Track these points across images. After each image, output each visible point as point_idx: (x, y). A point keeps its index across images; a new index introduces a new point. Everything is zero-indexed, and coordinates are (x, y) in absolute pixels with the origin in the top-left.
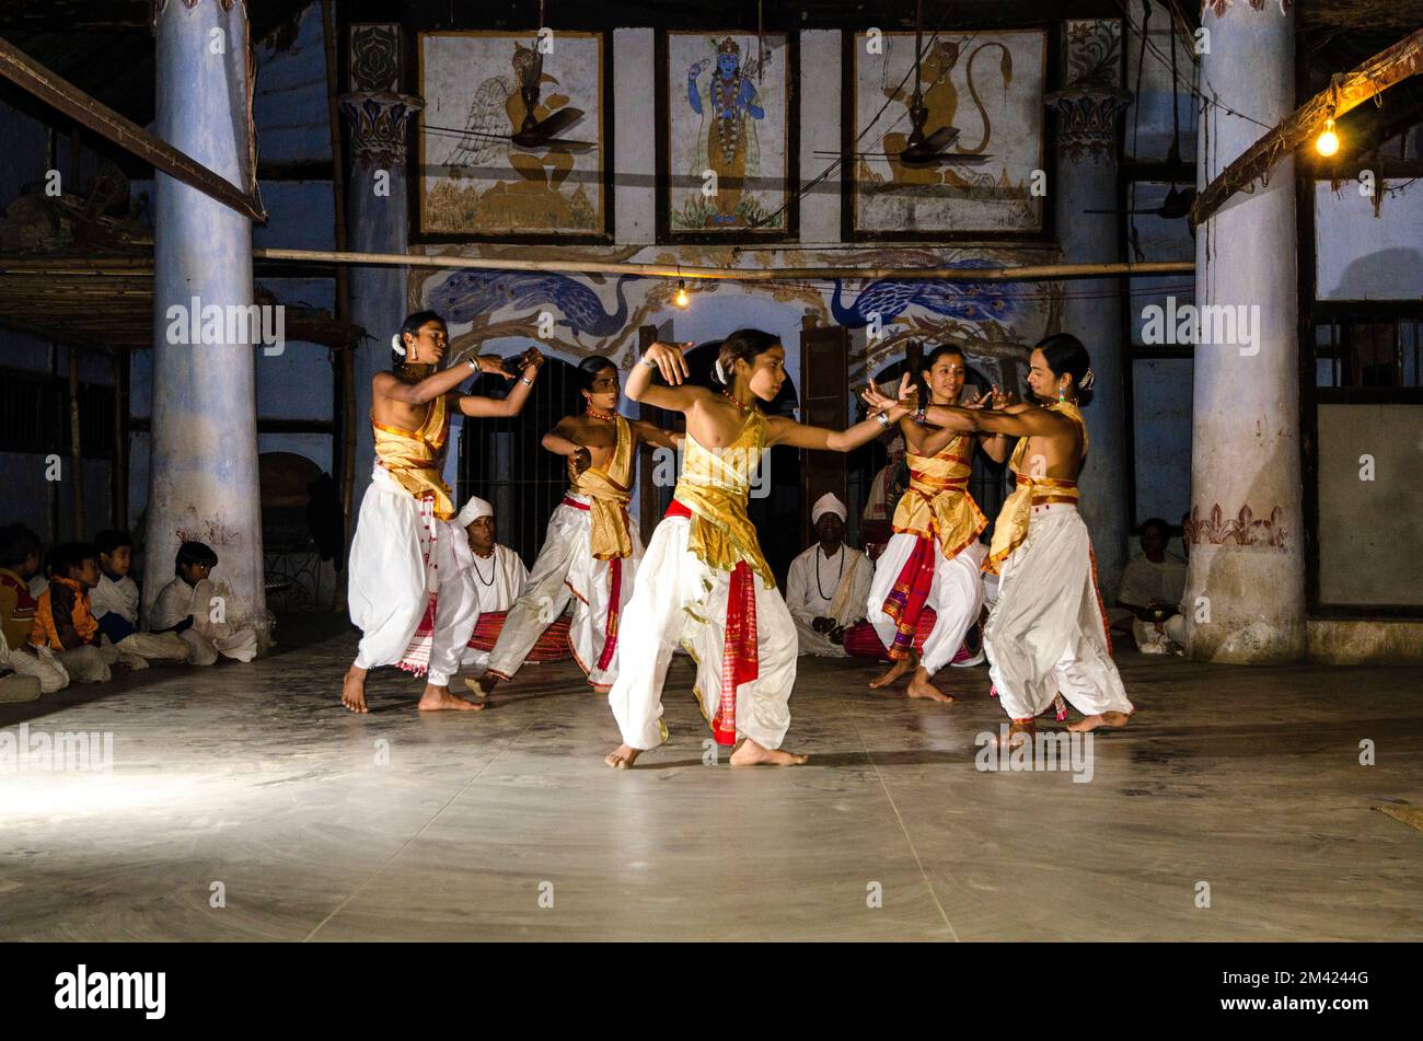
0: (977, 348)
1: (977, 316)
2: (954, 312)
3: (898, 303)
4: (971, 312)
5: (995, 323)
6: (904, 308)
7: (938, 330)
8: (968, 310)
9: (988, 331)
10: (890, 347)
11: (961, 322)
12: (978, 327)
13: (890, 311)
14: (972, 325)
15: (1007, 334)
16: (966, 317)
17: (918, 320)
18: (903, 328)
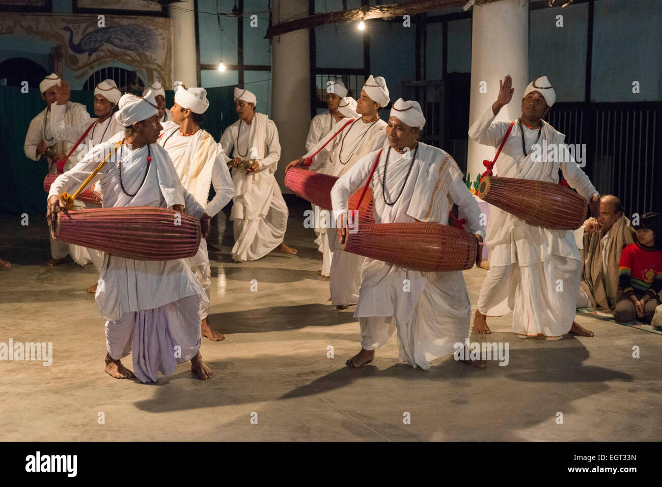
0: (136, 64)
1: (135, 50)
2: (125, 48)
3: (99, 43)
4: (133, 48)
5: (143, 53)
6: (102, 45)
7: (118, 56)
8: (131, 47)
9: (140, 57)
10: (96, 63)
11: (128, 52)
12: (136, 55)
13: (96, 46)
14: (133, 54)
15: (149, 58)
16: (131, 50)
17: (109, 51)
18: (102, 54)
